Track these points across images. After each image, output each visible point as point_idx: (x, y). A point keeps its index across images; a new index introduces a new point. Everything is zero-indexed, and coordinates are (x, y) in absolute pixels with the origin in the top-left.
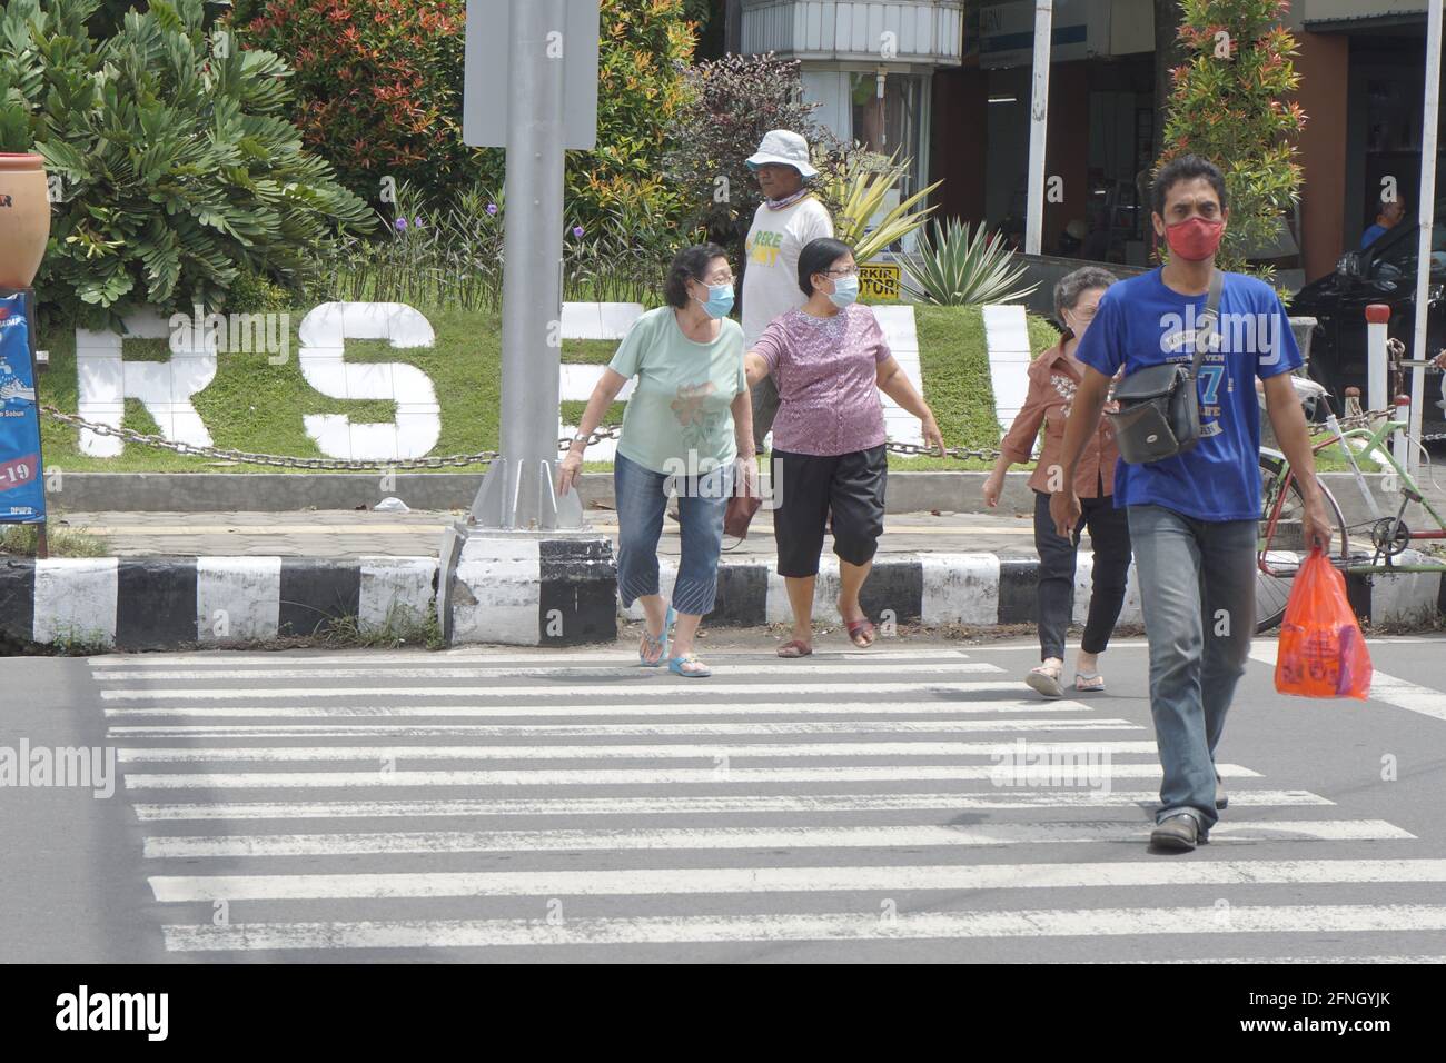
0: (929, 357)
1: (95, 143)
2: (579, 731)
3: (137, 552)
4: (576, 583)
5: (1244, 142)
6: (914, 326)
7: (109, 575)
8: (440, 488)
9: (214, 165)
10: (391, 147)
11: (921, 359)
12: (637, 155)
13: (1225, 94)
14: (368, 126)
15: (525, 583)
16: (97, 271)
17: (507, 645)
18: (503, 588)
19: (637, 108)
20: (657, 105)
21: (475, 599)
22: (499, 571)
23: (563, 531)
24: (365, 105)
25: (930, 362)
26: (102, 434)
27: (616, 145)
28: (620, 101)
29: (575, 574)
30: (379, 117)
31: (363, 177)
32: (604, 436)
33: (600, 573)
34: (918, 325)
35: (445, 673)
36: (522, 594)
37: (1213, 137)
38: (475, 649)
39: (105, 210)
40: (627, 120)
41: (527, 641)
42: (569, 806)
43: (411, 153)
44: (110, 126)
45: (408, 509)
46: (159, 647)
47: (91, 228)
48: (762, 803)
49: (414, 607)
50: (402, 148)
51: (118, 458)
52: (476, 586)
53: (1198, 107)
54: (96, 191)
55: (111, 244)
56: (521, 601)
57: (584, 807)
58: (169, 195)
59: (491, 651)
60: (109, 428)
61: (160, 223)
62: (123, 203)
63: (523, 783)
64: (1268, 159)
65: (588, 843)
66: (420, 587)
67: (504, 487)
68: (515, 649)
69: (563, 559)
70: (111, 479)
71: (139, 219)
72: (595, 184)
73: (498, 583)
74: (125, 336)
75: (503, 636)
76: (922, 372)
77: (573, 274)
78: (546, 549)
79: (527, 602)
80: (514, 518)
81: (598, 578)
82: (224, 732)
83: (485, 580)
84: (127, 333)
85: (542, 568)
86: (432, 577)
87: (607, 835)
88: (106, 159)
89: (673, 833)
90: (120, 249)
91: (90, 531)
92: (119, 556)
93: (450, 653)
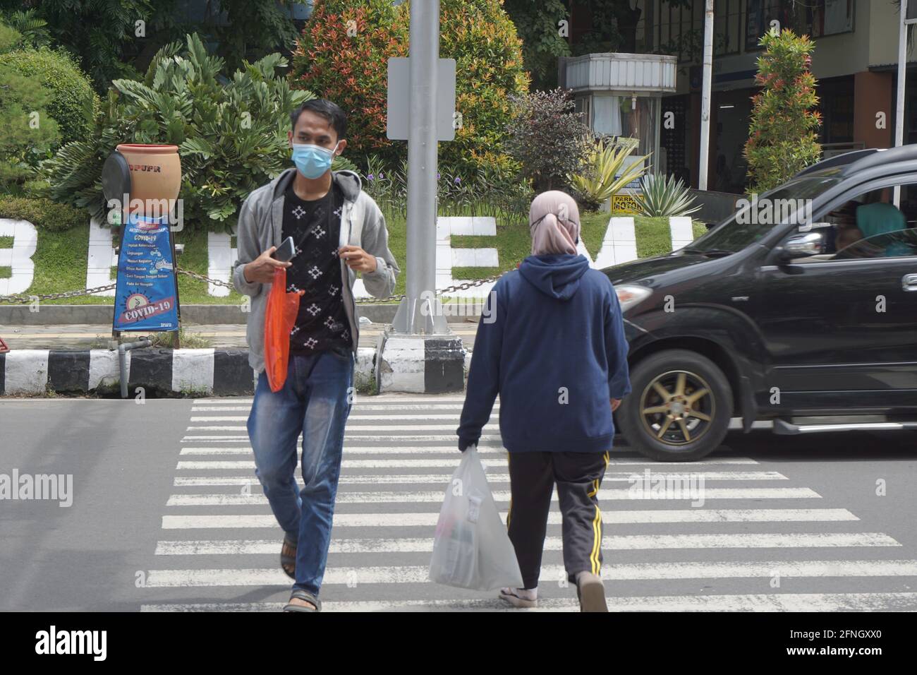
0: (642, 243)
1: (219, 138)
2: (420, 438)
3: (225, 346)
4: (444, 361)
5: (791, 132)
6: (633, 227)
7: (210, 358)
8: (388, 312)
9: (276, 149)
10: (373, 138)
11: (637, 245)
12: (498, 141)
13: (780, 109)
14: (361, 128)
15: (417, 361)
16: (217, 203)
17: (408, 393)
18: (406, 364)
19: (498, 116)
20: (508, 115)
21: (391, 369)
22: (404, 355)
23: (438, 334)
24: (359, 117)
25: (641, 246)
26: (217, 285)
27: (487, 136)
28: (489, 114)
29: (442, 356)
30: (367, 123)
31: (359, 153)
32: (471, 285)
33: (456, 357)
34: (636, 227)
35: (369, 408)
36: (415, 367)
37: (774, 131)
38: (392, 395)
39: (221, 172)
40: (493, 123)
41: (418, 391)
42: (394, 479)
43: (384, 141)
44: (225, 130)
45: (371, 323)
46: (235, 394)
47: (215, 181)
48: (494, 478)
49: (363, 373)
50: (378, 139)
51: (227, 297)
52: (392, 363)
53: (766, 116)
54: (218, 162)
55: (224, 189)
56: (415, 370)
57: (400, 479)
58: (254, 164)
59: (399, 396)
60: (221, 282)
61: (249, 178)
62: (231, 168)
63: (377, 466)
64: (802, 141)
65: (393, 499)
66: (366, 363)
67: (408, 312)
68: (412, 395)
69: (436, 349)
70: (221, 307)
71: (239, 176)
72: (474, 156)
73: (403, 361)
74: (233, 235)
75: (406, 388)
76: (637, 251)
77: (459, 202)
78: (427, 344)
79: (418, 371)
80: (412, 328)
81: (454, 359)
82: (240, 439)
83: (397, 359)
84: (233, 233)
85: (426, 353)
86: (372, 358)
87: (404, 495)
88: (223, 146)
89: (439, 494)
90: (229, 192)
91: (202, 335)
92: (216, 348)
93: (378, 397)
